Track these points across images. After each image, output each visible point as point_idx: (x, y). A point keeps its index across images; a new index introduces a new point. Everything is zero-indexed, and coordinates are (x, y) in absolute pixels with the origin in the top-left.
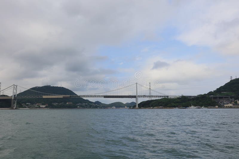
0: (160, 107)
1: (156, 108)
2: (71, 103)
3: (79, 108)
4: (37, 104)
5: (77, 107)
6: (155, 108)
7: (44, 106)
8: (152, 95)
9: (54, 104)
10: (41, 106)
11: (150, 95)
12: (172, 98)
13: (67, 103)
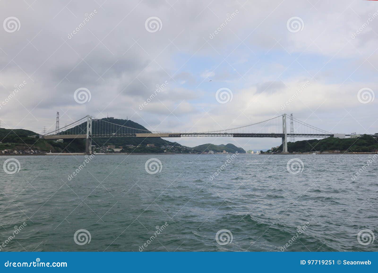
0: (336, 151)
1: (327, 152)
2: (153, 145)
3: (166, 153)
4: (109, 146)
5: (164, 152)
6: (324, 152)
7: (119, 150)
8: (295, 133)
9: (130, 147)
10: (115, 150)
11: (292, 133)
12: (341, 138)
13: (148, 146)
